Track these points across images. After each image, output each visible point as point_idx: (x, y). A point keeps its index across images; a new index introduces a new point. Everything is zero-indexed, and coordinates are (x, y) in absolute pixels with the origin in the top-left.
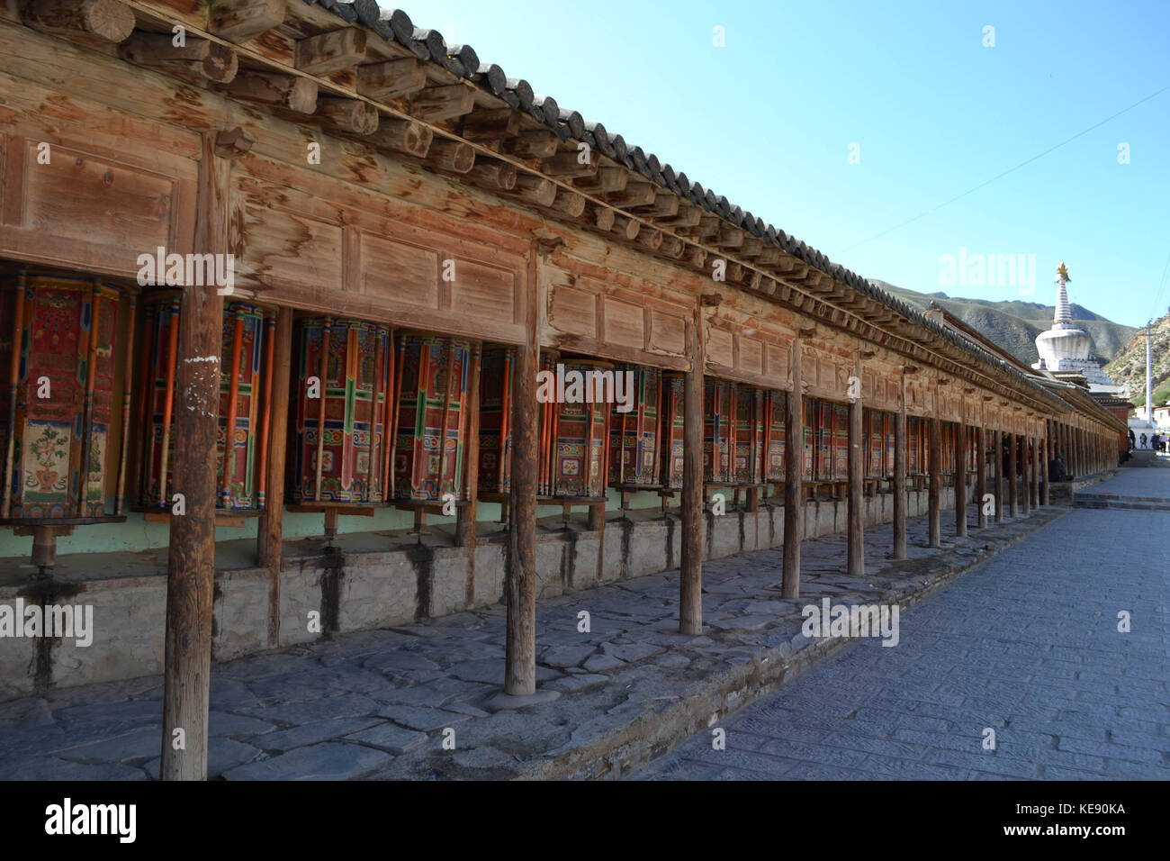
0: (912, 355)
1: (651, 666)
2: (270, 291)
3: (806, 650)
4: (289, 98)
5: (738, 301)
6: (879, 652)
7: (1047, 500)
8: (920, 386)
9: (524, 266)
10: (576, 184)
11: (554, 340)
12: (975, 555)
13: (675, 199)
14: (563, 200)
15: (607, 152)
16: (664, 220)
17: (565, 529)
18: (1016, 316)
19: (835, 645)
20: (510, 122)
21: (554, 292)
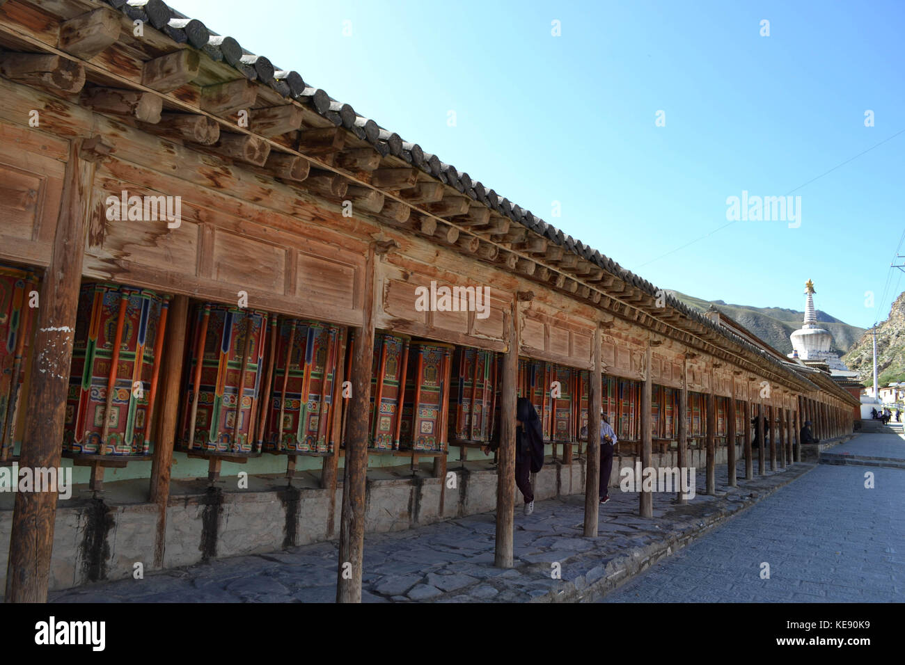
0: (691, 344)
1: (465, 596)
2: (126, 274)
3: (598, 583)
4: (136, 109)
5: (548, 298)
6: (660, 584)
7: (799, 458)
8: (699, 368)
9: (364, 263)
10: (402, 196)
11: (388, 324)
12: (742, 502)
13: (487, 210)
14: (391, 208)
15: (423, 168)
16: (479, 228)
17: (413, 476)
18: (776, 319)
19: (623, 578)
20: (336, 138)
21: (389, 285)
